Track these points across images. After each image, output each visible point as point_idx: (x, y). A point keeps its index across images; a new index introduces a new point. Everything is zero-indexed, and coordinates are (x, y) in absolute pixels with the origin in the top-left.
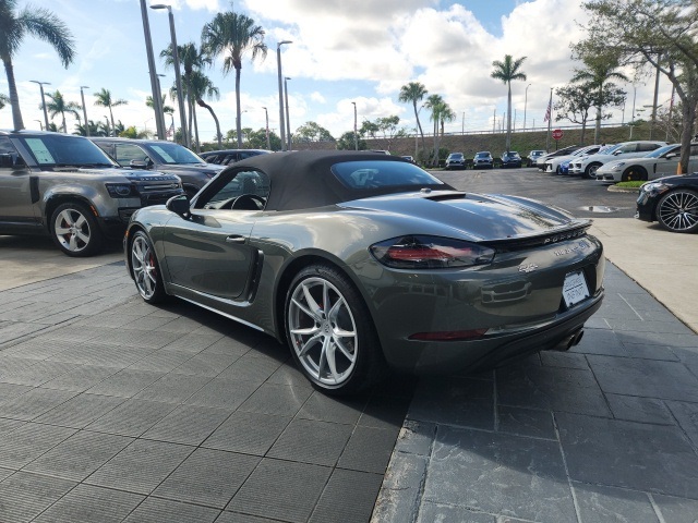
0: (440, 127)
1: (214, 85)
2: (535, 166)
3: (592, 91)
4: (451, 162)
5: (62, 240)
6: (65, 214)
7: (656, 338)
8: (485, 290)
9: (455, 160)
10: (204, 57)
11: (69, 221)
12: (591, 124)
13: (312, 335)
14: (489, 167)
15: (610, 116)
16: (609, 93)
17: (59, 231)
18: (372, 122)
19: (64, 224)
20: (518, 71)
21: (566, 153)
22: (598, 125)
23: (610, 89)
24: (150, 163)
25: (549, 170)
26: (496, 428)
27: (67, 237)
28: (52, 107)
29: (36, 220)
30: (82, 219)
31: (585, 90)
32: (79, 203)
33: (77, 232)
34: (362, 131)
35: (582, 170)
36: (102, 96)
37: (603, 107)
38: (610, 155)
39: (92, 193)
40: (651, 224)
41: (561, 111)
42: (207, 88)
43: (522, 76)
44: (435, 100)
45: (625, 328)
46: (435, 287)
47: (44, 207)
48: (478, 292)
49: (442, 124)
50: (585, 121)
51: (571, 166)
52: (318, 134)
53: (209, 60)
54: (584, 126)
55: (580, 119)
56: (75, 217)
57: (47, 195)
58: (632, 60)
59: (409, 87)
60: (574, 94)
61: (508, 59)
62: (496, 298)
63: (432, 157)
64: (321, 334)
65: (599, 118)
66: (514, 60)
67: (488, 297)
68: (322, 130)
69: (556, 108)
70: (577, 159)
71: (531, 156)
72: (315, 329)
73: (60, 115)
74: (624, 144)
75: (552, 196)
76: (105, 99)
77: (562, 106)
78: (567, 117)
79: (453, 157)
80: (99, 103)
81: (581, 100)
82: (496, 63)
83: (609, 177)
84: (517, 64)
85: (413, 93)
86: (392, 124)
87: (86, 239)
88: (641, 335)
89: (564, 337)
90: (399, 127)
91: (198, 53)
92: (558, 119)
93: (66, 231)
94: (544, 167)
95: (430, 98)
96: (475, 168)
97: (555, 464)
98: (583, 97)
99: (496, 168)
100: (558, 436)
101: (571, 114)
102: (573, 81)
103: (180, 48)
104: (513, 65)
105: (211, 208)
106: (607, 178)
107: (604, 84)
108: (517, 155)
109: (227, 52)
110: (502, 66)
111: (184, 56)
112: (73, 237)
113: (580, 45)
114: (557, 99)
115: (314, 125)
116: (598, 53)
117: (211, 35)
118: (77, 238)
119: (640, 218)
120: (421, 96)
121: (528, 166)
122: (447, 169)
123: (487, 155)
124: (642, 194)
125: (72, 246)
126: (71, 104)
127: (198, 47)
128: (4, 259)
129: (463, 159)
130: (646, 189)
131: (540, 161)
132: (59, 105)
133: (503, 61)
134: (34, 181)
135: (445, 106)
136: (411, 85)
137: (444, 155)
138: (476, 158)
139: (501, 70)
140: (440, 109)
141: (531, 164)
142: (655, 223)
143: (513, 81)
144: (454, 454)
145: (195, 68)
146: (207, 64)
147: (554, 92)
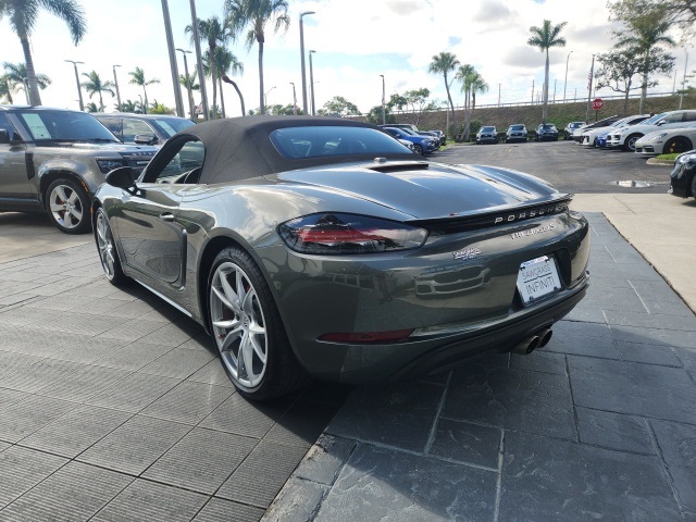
0: (472, 99)
1: (239, 61)
2: (571, 139)
3: (637, 57)
4: (482, 136)
5: (57, 216)
6: (59, 191)
7: (661, 336)
8: (422, 279)
9: (486, 133)
10: (228, 31)
11: (63, 198)
12: (635, 93)
13: (232, 328)
14: (523, 141)
15: (655, 84)
16: (655, 58)
17: (54, 207)
18: (400, 95)
19: (59, 201)
20: (556, 38)
21: (606, 124)
22: (644, 94)
23: (657, 54)
24: (155, 139)
25: (585, 143)
26: (427, 449)
27: (61, 213)
28: (89, 87)
29: (33, 196)
30: (74, 195)
31: (630, 56)
32: (70, 179)
33: (71, 209)
34: (390, 105)
35: (622, 142)
36: (136, 76)
37: (649, 74)
38: (652, 126)
39: (83, 169)
40: (686, 200)
41: (602, 79)
42: (232, 64)
43: (562, 42)
44: (467, 70)
45: (625, 324)
46: (358, 278)
47: (39, 183)
48: (412, 284)
49: (474, 96)
50: (628, 89)
51: (609, 138)
52: (346, 109)
53: (232, 34)
54: (627, 96)
55: (623, 87)
56: (68, 193)
57: (42, 170)
58: (679, 19)
59: (440, 57)
60: (616, 59)
61: (547, 24)
62: (437, 288)
63: (462, 130)
64: (241, 328)
65: (644, 86)
66: (553, 25)
67: (427, 288)
68: (349, 105)
69: (596, 77)
70: (617, 131)
71: (568, 129)
72: (235, 321)
73: (97, 94)
74: (669, 114)
75: (584, 170)
76: (139, 78)
77: (603, 74)
78: (608, 85)
79: (486, 130)
80: (134, 81)
81: (624, 66)
82: (533, 29)
83: (649, 149)
84: (557, 30)
85: (444, 63)
86: (422, 97)
87: (79, 216)
88: (641, 332)
89: (523, 338)
90: (429, 100)
91: (222, 27)
92: (599, 88)
93: (60, 207)
94: (580, 139)
95: (461, 69)
96: (508, 142)
97: (484, 504)
98: (626, 63)
99: (530, 141)
100: (500, 464)
101: (613, 83)
102: (617, 46)
103: (203, 23)
104: (552, 31)
105: (164, 182)
106: (648, 150)
107: (652, 48)
108: (554, 128)
109: (250, 26)
110: (540, 32)
111: (207, 30)
112: (67, 214)
113: (618, 4)
114: (599, 65)
115: (341, 100)
116: (640, 12)
117: (234, 8)
118: (71, 215)
119: (674, 193)
120: (453, 67)
121: (565, 139)
122: (479, 143)
123: (522, 128)
124: (677, 166)
125: (66, 223)
126: (107, 84)
127: (221, 21)
128: (3, 235)
129: (495, 132)
130: (682, 161)
131: (577, 133)
132: (96, 85)
133: (541, 26)
134: (29, 156)
135: (477, 77)
136: (443, 55)
137: (475, 128)
138: (509, 132)
139: (539, 36)
140: (471, 80)
141: (568, 137)
142: (691, 199)
143: (551, 49)
144: (363, 484)
145: (219, 43)
146: (230, 39)
147: (596, 58)
